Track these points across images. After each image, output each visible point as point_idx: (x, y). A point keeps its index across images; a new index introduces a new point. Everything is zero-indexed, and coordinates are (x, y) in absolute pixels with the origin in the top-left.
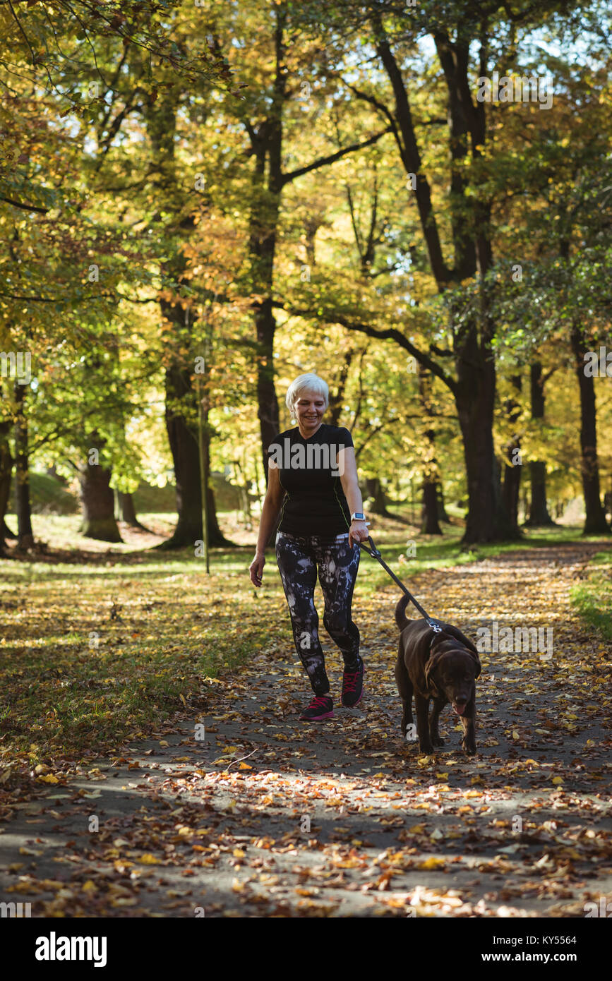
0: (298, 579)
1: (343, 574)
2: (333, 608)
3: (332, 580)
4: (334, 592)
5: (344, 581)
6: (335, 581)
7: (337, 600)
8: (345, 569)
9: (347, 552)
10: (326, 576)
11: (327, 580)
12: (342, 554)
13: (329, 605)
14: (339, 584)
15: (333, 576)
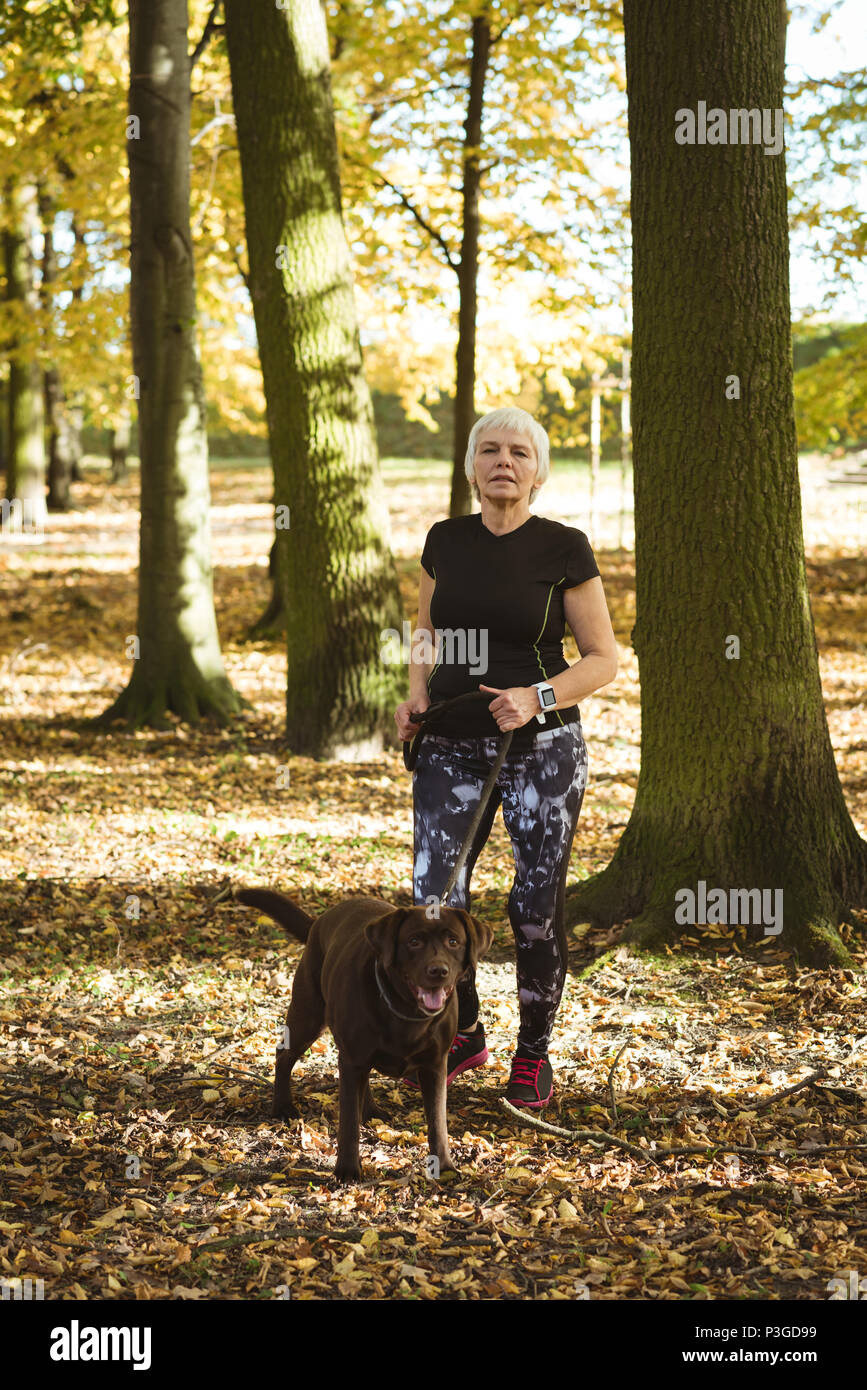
0: (446, 823)
1: (556, 811)
2: (532, 878)
3: (531, 824)
4: (536, 848)
5: (556, 826)
6: (539, 828)
7: (543, 864)
8: (559, 801)
9: (561, 765)
10: (518, 816)
11: (522, 825)
12: (551, 771)
13: (524, 875)
14: (548, 832)
15: (534, 815)
